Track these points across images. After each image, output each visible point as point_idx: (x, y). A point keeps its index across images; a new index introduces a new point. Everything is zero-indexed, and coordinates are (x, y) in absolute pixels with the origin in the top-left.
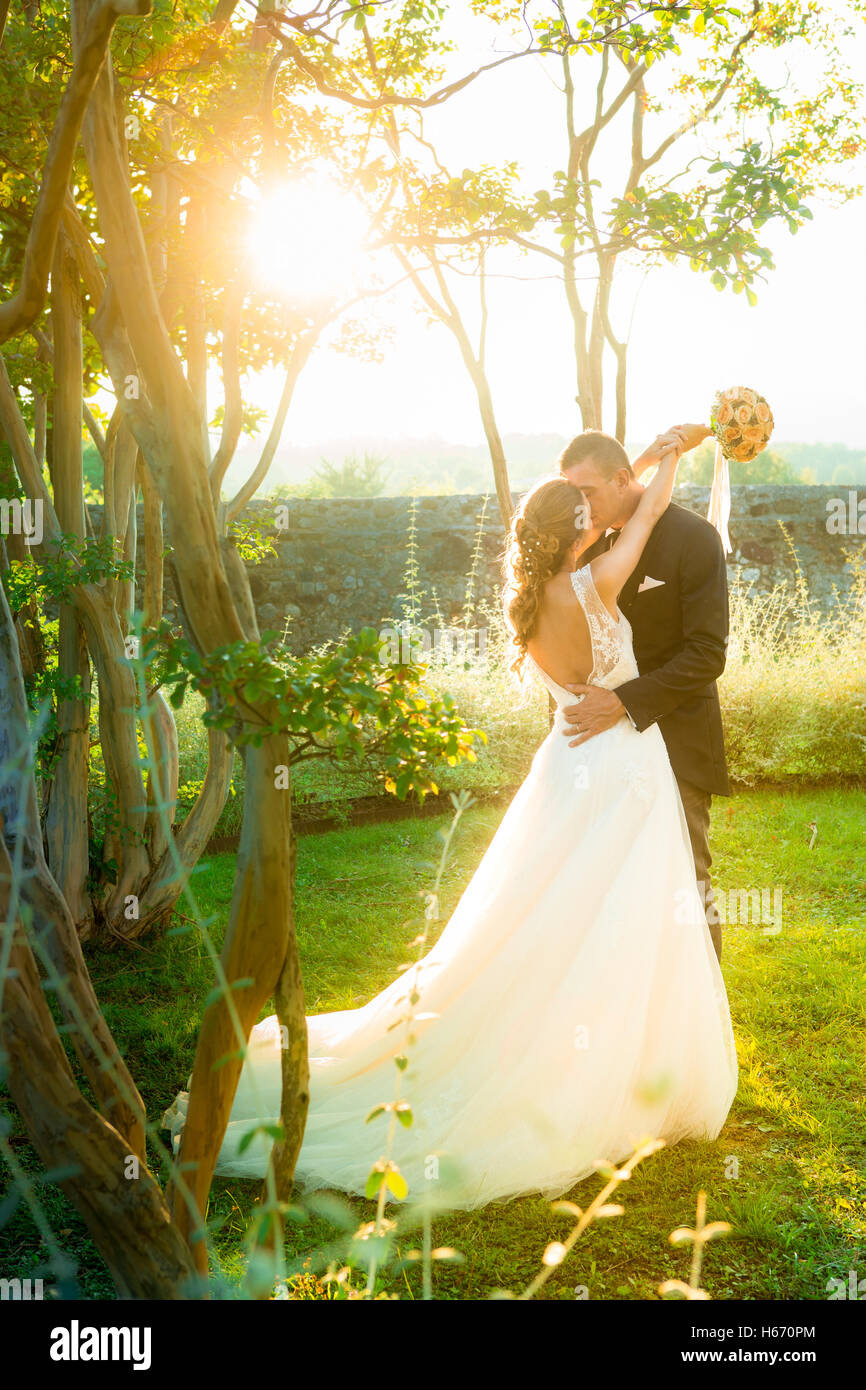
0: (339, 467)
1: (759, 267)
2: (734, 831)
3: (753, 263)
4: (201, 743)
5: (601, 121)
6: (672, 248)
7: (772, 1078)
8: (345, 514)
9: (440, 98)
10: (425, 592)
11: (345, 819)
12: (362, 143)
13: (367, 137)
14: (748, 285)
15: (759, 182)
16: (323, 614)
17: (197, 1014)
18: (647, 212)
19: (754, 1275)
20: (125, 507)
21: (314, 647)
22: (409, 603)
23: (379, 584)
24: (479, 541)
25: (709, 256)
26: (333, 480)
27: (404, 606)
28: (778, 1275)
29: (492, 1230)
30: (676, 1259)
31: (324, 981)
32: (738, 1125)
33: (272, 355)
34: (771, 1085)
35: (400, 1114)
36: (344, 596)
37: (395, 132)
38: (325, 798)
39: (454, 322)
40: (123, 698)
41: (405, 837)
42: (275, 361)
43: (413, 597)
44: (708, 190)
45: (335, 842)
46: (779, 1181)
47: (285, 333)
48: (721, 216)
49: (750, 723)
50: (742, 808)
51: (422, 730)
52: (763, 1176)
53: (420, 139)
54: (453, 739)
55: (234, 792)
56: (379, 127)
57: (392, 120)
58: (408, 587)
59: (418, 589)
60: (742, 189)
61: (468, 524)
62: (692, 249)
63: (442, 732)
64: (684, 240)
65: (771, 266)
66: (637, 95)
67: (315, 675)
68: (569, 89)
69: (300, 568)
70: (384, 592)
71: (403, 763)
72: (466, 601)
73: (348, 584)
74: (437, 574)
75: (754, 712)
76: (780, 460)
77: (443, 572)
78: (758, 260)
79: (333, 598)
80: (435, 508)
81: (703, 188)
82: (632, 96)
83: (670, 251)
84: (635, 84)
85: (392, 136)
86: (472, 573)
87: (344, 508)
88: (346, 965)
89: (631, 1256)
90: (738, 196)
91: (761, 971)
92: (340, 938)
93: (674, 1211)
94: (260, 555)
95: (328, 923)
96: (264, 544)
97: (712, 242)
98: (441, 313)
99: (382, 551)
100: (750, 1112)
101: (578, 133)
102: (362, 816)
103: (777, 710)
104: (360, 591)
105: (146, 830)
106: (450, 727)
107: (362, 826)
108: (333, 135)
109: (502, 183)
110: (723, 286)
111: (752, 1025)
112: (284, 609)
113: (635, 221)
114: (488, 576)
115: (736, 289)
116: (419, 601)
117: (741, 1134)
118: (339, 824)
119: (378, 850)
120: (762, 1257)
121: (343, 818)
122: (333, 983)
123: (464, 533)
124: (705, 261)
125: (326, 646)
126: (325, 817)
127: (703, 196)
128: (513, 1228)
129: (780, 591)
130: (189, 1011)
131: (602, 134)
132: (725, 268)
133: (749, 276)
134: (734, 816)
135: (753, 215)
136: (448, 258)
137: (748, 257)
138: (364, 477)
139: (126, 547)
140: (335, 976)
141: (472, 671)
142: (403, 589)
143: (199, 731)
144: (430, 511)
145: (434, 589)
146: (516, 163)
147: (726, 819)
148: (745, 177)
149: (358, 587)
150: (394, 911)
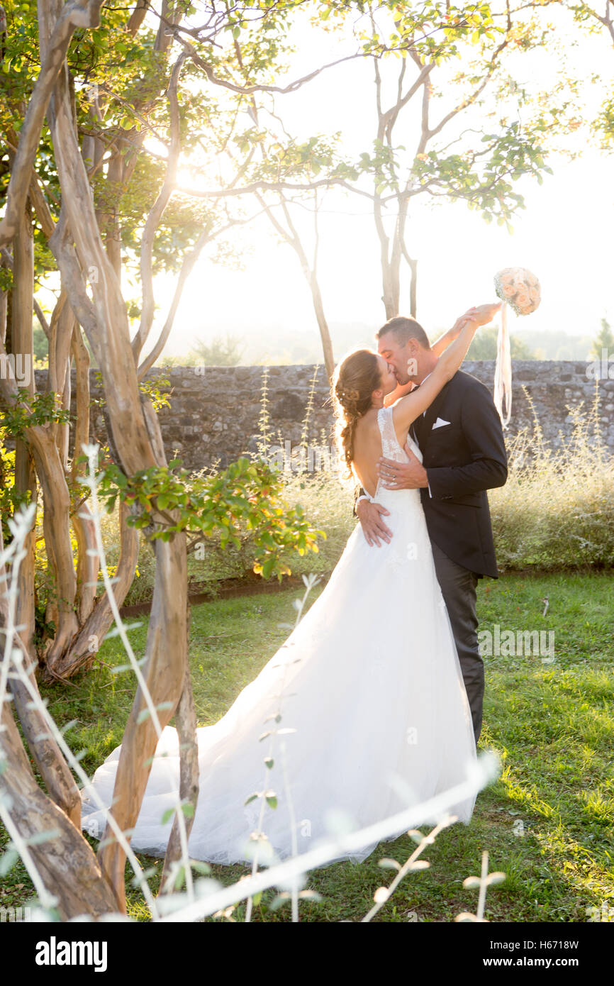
0: (209, 345)
1: (516, 208)
2: (490, 604)
3: (511, 205)
4: (114, 539)
5: (402, 103)
6: (456, 194)
7: (518, 778)
8: (215, 378)
9: (294, 87)
10: (273, 434)
11: (215, 594)
12: (233, 116)
13: (235, 112)
14: (508, 220)
15: (517, 148)
16: (199, 448)
17: (111, 732)
18: (437, 169)
19: (507, 916)
20: (63, 372)
21: (194, 472)
22: (261, 441)
23: (238, 428)
24: (312, 398)
25: (481, 200)
26: (204, 354)
27: (258, 443)
28: (524, 916)
29: (322, 884)
30: (452, 904)
31: (201, 709)
32: (495, 811)
33: (164, 265)
34: (517, 782)
35: (268, 799)
36: (214, 436)
37: (255, 109)
38: (201, 579)
39: (295, 243)
40: (61, 507)
41: (257, 607)
42: (167, 268)
43: (265, 437)
44: (475, 153)
45: (209, 611)
46: (524, 850)
47: (174, 249)
48: (490, 171)
49: (502, 528)
50: (495, 588)
51: (280, 530)
52: (512, 846)
53: (272, 114)
54: (303, 536)
55: (138, 574)
56: (244, 105)
57: (253, 101)
58: (261, 430)
59: (268, 431)
60: (504, 154)
61: (302, 386)
62: (468, 194)
63: (294, 531)
64: (463, 189)
65: (523, 207)
66: (426, 86)
67: (206, 491)
68: (378, 81)
69: (182, 416)
70: (242, 433)
71: (267, 553)
72: (302, 440)
73: (217, 427)
74: (279, 421)
75: (504, 520)
76: (520, 343)
77: (284, 419)
78: (515, 203)
79: (206, 438)
80: (278, 374)
81: (471, 151)
82: (422, 86)
83: (454, 196)
84: (424, 78)
85: (253, 111)
86: (306, 420)
87: (214, 374)
88: (218, 697)
89: (421, 902)
90: (502, 158)
91: (510, 702)
92: (213, 678)
93: (451, 871)
94: (158, 406)
95: (204, 667)
96: (161, 398)
97: (483, 191)
98: (287, 237)
99: (241, 404)
100: (503, 801)
101: (384, 111)
102: (228, 592)
103: (520, 518)
104: (225, 433)
105: (76, 600)
106: (300, 528)
107: (227, 599)
108: (213, 110)
109: (331, 146)
110: (490, 220)
111: (504, 740)
112: (171, 444)
113: (430, 175)
114: (316, 423)
115: (499, 222)
116: (269, 440)
117: (496, 817)
118: (211, 597)
119: (239, 616)
120: (512, 903)
121: (214, 593)
122: (208, 710)
123: (299, 392)
124: (478, 203)
125: (203, 471)
126: (201, 592)
127: (472, 157)
128: (337, 883)
129: (523, 435)
130: (106, 729)
131: (402, 112)
132: (492, 208)
133: (508, 213)
134: (491, 594)
135: (512, 172)
136: (293, 198)
137: (508, 201)
138: (226, 352)
139: (63, 399)
140: (209, 705)
141: (306, 490)
142: (257, 431)
143: (112, 530)
144: (275, 376)
145: (279, 431)
146: (340, 132)
147: (485, 595)
148: (507, 145)
149: (224, 430)
150: (252, 658)
